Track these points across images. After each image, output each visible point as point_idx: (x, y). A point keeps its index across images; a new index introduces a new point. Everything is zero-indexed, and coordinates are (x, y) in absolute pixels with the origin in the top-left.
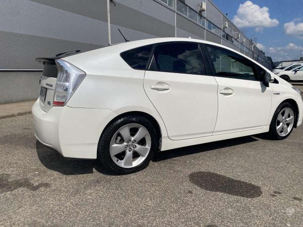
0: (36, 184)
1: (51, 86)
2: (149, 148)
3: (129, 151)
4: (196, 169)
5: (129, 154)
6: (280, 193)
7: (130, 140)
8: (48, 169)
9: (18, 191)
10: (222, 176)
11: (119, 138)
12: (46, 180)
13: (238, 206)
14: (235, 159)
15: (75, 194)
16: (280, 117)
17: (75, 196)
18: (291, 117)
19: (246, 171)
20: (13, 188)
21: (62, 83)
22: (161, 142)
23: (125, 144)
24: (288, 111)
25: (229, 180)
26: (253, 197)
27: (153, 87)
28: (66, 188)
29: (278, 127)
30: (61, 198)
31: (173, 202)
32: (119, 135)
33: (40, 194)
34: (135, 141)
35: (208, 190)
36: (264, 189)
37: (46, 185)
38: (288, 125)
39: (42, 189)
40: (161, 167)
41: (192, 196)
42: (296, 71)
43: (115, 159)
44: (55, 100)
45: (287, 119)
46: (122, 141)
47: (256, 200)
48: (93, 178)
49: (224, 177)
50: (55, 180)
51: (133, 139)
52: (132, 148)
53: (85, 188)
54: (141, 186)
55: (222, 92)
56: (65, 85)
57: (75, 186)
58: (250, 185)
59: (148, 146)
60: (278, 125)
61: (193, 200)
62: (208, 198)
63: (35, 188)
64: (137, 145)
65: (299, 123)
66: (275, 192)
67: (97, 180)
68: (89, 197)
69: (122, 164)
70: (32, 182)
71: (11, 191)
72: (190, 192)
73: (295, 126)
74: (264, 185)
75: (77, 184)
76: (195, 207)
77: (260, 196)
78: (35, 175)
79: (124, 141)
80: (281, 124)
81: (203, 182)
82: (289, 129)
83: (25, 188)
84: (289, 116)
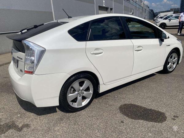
0: (20, 126)
1: (21, 59)
2: (92, 92)
3: (80, 97)
4: (122, 102)
5: (79, 98)
6: (177, 117)
7: (80, 90)
8: (27, 112)
9: (9, 133)
10: (140, 106)
11: (72, 89)
12: (26, 121)
13: (154, 130)
14: (145, 91)
15: (48, 132)
16: (170, 60)
17: (48, 134)
18: (176, 58)
19: (153, 101)
20: (5, 130)
21: (29, 57)
22: (99, 87)
23: (76, 93)
24: (174, 55)
25: (144, 109)
26: (162, 122)
27: (92, 52)
28: (41, 127)
29: (168, 66)
30: (39, 136)
31: (113, 131)
32: (72, 87)
33: (24, 134)
34: (83, 90)
35: (133, 119)
36: (167, 114)
37: (27, 126)
38: (174, 63)
39: (25, 129)
40: (100, 103)
41: (124, 125)
42: (170, 20)
43: (71, 104)
44: (26, 70)
45: (174, 60)
46: (74, 91)
47: (164, 124)
48: (57, 117)
49: (141, 107)
50: (32, 120)
51: (81, 88)
52: (81, 95)
53: (54, 125)
54: (90, 121)
55: (136, 49)
56: (32, 59)
57: (47, 125)
58: (158, 112)
59: (91, 92)
60: (168, 64)
61: (126, 129)
62: (134, 126)
63: (20, 130)
64: (84, 92)
65: (180, 61)
66: (174, 116)
67: (60, 118)
68: (58, 133)
69: (75, 105)
70: (17, 124)
71: (4, 133)
72: (122, 122)
73: (178, 63)
74: (167, 111)
75: (48, 123)
76: (127, 134)
77: (166, 120)
78: (18, 118)
79: (75, 91)
80: (170, 64)
81: (128, 113)
82: (174, 66)
83: (13, 130)
84: (175, 58)
